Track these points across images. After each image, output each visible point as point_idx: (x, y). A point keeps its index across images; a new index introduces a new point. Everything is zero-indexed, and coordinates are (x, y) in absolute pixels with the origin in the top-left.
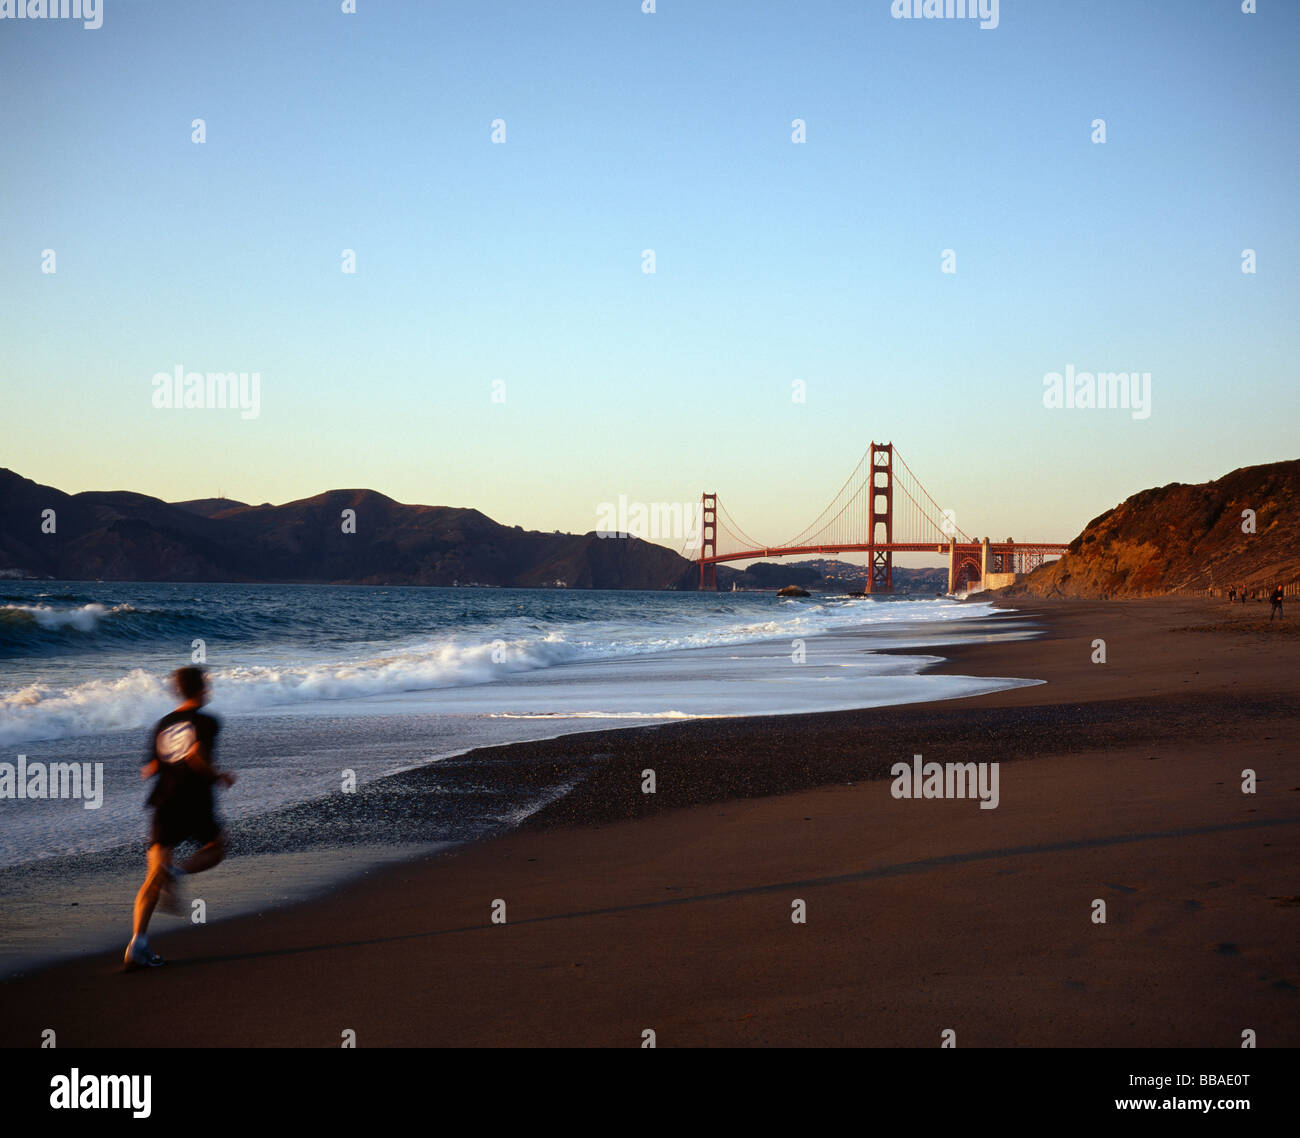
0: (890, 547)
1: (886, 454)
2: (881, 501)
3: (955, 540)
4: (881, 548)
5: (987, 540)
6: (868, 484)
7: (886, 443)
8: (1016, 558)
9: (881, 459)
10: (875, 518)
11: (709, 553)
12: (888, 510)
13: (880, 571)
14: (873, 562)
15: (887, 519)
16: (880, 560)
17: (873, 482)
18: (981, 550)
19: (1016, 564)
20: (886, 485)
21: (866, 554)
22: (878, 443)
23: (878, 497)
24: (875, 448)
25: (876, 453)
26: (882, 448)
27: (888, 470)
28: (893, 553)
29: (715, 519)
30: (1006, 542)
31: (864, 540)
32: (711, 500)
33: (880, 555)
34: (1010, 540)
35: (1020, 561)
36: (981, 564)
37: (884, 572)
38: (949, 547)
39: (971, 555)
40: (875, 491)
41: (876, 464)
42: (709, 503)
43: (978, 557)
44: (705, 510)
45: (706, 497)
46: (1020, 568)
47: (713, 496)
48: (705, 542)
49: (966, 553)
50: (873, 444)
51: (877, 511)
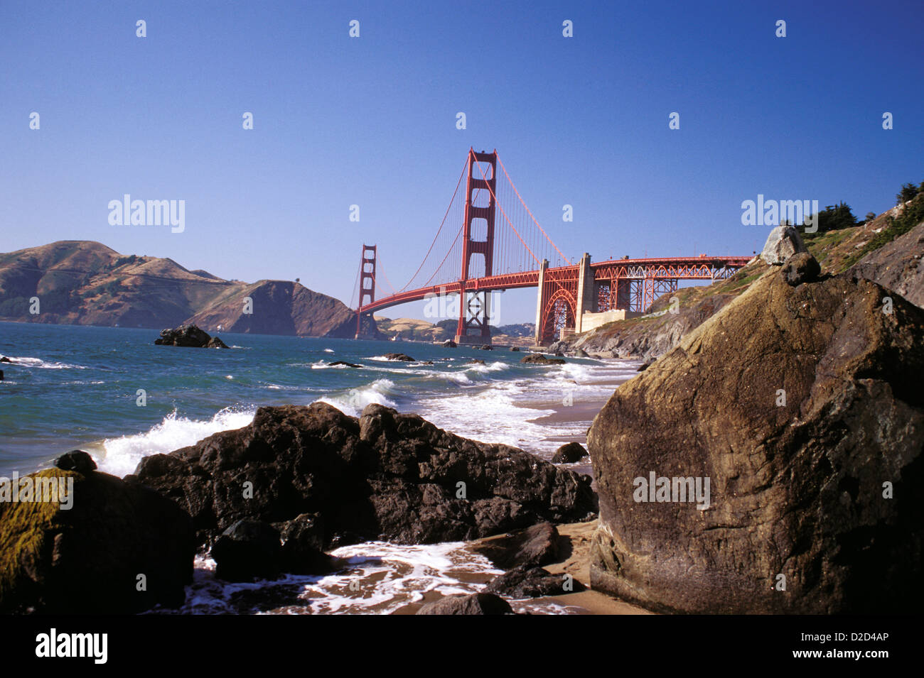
0: (489, 284)
1: (487, 164)
2: (480, 226)
3: (547, 265)
5: (588, 260)
6: (465, 205)
7: (491, 151)
9: (482, 171)
10: (472, 247)
12: (488, 238)
13: (474, 317)
14: (465, 306)
15: (486, 248)
17: (470, 201)
18: (577, 277)
20: (487, 205)
22: (479, 151)
23: (475, 221)
24: (474, 157)
25: (477, 164)
26: (483, 157)
27: (491, 185)
29: (374, 270)
30: (618, 260)
31: (456, 276)
32: (371, 251)
36: (576, 299)
38: (539, 274)
39: (565, 285)
40: (473, 213)
41: (474, 178)
42: (369, 255)
43: (572, 287)
44: (364, 261)
45: (366, 248)
46: (637, 305)
47: (374, 248)
48: (363, 292)
49: (559, 282)
50: (472, 151)
51: (473, 239)
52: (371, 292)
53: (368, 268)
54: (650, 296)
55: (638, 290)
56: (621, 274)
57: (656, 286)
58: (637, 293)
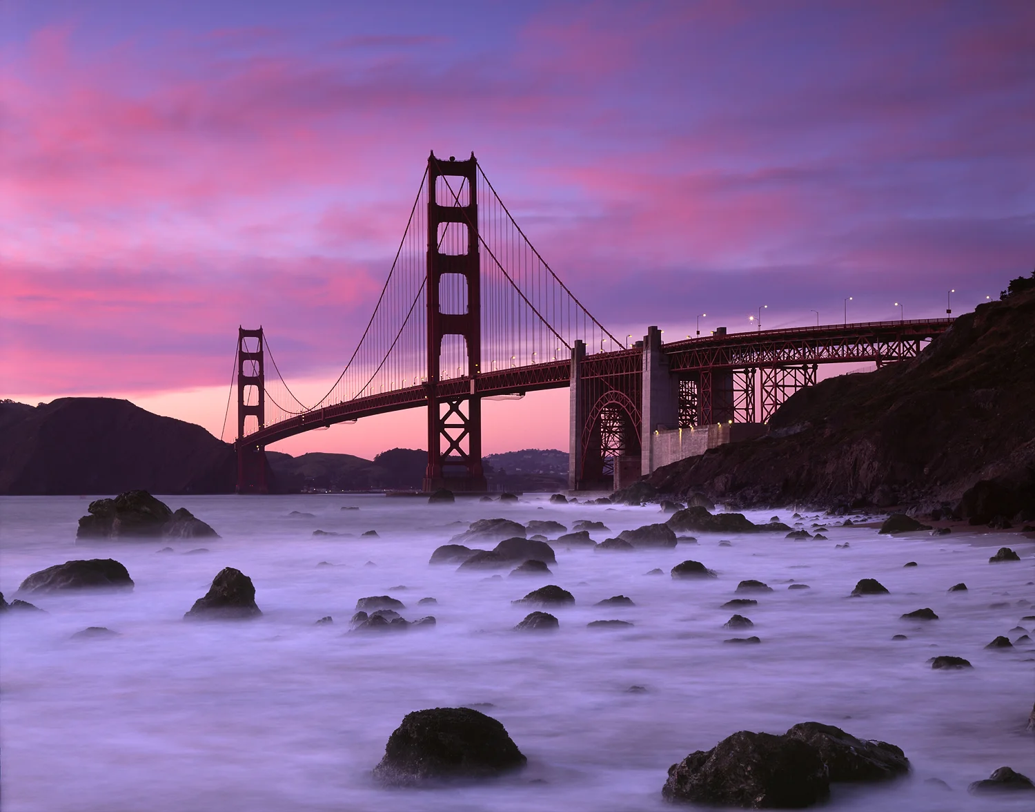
0: (476, 386)
3: (582, 348)
4: (454, 391)
5: (655, 336)
8: (739, 380)
9: (452, 190)
10: (440, 326)
11: (251, 428)
12: (470, 307)
13: (455, 445)
14: (436, 426)
15: (467, 324)
18: (640, 367)
19: (739, 399)
20: (464, 250)
22: (448, 159)
23: (445, 278)
24: (438, 168)
26: (452, 167)
27: (468, 215)
29: (261, 371)
31: (419, 377)
32: (255, 339)
33: (454, 409)
34: (720, 328)
35: (749, 390)
36: (639, 406)
38: (569, 367)
40: (439, 267)
41: (438, 204)
42: (251, 345)
43: (631, 385)
44: (243, 356)
45: (244, 333)
46: (747, 409)
47: (258, 334)
48: (244, 411)
49: (606, 378)
50: (432, 159)
51: (445, 309)
52: (259, 411)
54: (769, 394)
55: (747, 386)
56: (717, 361)
57: (780, 376)
58: (746, 391)
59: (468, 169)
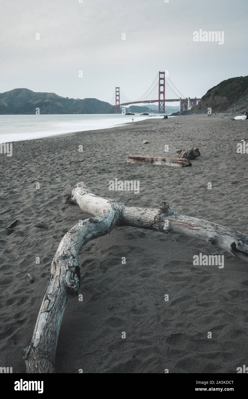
0: (164, 101)
3: (181, 98)
4: (162, 101)
5: (189, 98)
6: (158, 83)
7: (163, 72)
9: (162, 76)
10: (160, 93)
11: (118, 103)
12: (164, 90)
13: (162, 107)
14: (160, 105)
15: (163, 93)
16: (162, 104)
17: (160, 83)
18: (188, 101)
20: (163, 83)
21: (158, 102)
22: (161, 72)
24: (160, 73)
25: (161, 74)
27: (164, 79)
28: (166, 102)
30: (194, 98)
31: (158, 99)
32: (118, 89)
33: (162, 103)
34: (196, 97)
36: (188, 105)
37: (163, 107)
38: (179, 100)
39: (185, 102)
40: (160, 85)
41: (160, 77)
42: (117, 90)
43: (187, 103)
44: (116, 92)
45: (116, 88)
47: (119, 88)
48: (117, 100)
50: (159, 72)
51: (161, 91)
52: (119, 100)
53: (118, 94)
59: (164, 73)
